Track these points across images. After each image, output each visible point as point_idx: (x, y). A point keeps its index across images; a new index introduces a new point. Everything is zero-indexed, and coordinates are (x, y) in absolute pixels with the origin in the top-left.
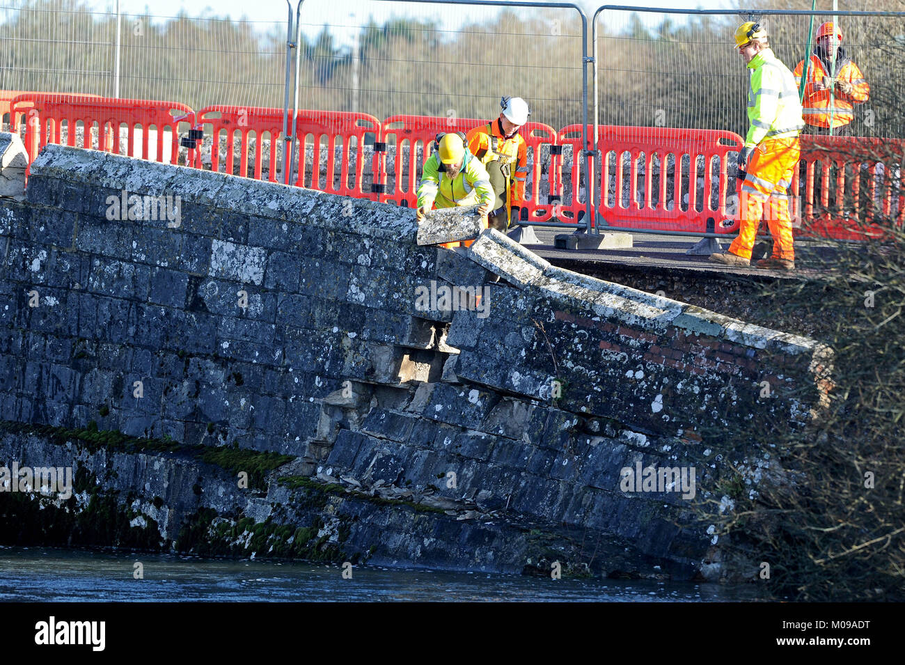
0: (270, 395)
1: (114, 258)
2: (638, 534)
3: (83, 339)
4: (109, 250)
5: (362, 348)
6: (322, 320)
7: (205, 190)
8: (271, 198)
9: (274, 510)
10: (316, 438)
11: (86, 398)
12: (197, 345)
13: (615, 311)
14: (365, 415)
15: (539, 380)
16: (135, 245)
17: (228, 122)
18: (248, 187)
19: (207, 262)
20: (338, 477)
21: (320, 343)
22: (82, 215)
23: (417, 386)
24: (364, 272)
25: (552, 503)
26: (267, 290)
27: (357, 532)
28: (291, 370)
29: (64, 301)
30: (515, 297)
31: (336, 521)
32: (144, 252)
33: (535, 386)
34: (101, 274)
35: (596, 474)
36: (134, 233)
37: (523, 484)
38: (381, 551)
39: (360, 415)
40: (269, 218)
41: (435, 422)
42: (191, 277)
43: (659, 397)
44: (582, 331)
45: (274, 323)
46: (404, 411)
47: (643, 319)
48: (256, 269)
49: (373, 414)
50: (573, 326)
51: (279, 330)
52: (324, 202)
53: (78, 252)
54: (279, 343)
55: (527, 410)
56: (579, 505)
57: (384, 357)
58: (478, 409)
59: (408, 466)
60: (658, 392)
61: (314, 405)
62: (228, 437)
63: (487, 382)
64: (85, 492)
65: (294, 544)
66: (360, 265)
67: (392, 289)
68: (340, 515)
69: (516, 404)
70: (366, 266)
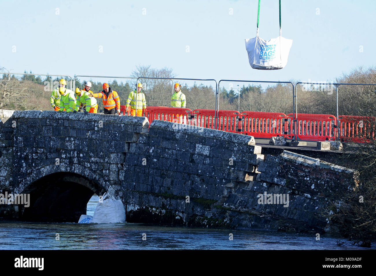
0: (211, 184)
1: (171, 149)
2: (308, 221)
3: (163, 170)
4: (170, 147)
5: (235, 172)
6: (225, 165)
7: (194, 131)
8: (211, 133)
9: (213, 214)
10: (223, 196)
11: (164, 185)
12: (192, 171)
13: (302, 162)
14: (236, 190)
15: (282, 180)
16: (176, 145)
17: (200, 113)
18: (205, 130)
19: (195, 150)
20: (229, 206)
21: (224, 171)
22: (163, 138)
23: (250, 182)
24: (235, 152)
25: (285, 212)
26: (210, 157)
27: (234, 220)
28: (217, 178)
29: (158, 160)
30: (275, 158)
31: (229, 217)
32: (179, 147)
33: (281, 182)
34: (168, 153)
35: (297, 205)
36: (176, 142)
37: (278, 207)
38: (240, 225)
39: (235, 189)
40: (211, 138)
41: (255, 191)
42: (191, 154)
43: (313, 185)
44: (293, 167)
45: (212, 166)
46: (246, 188)
47: (309, 164)
48: (208, 151)
49: (238, 189)
50: (291, 166)
51: (214, 168)
52: (225, 134)
53: (162, 147)
54: (214, 171)
55: (279, 188)
56: (292, 213)
57: (241, 175)
58: (266, 188)
59: (247, 203)
60: (313, 183)
61: (223, 187)
62: (201, 195)
63: (268, 181)
64: (164, 210)
65: (218, 223)
66: (234, 150)
67: (243, 157)
68: (230, 216)
69: (276, 187)
70: (236, 151)
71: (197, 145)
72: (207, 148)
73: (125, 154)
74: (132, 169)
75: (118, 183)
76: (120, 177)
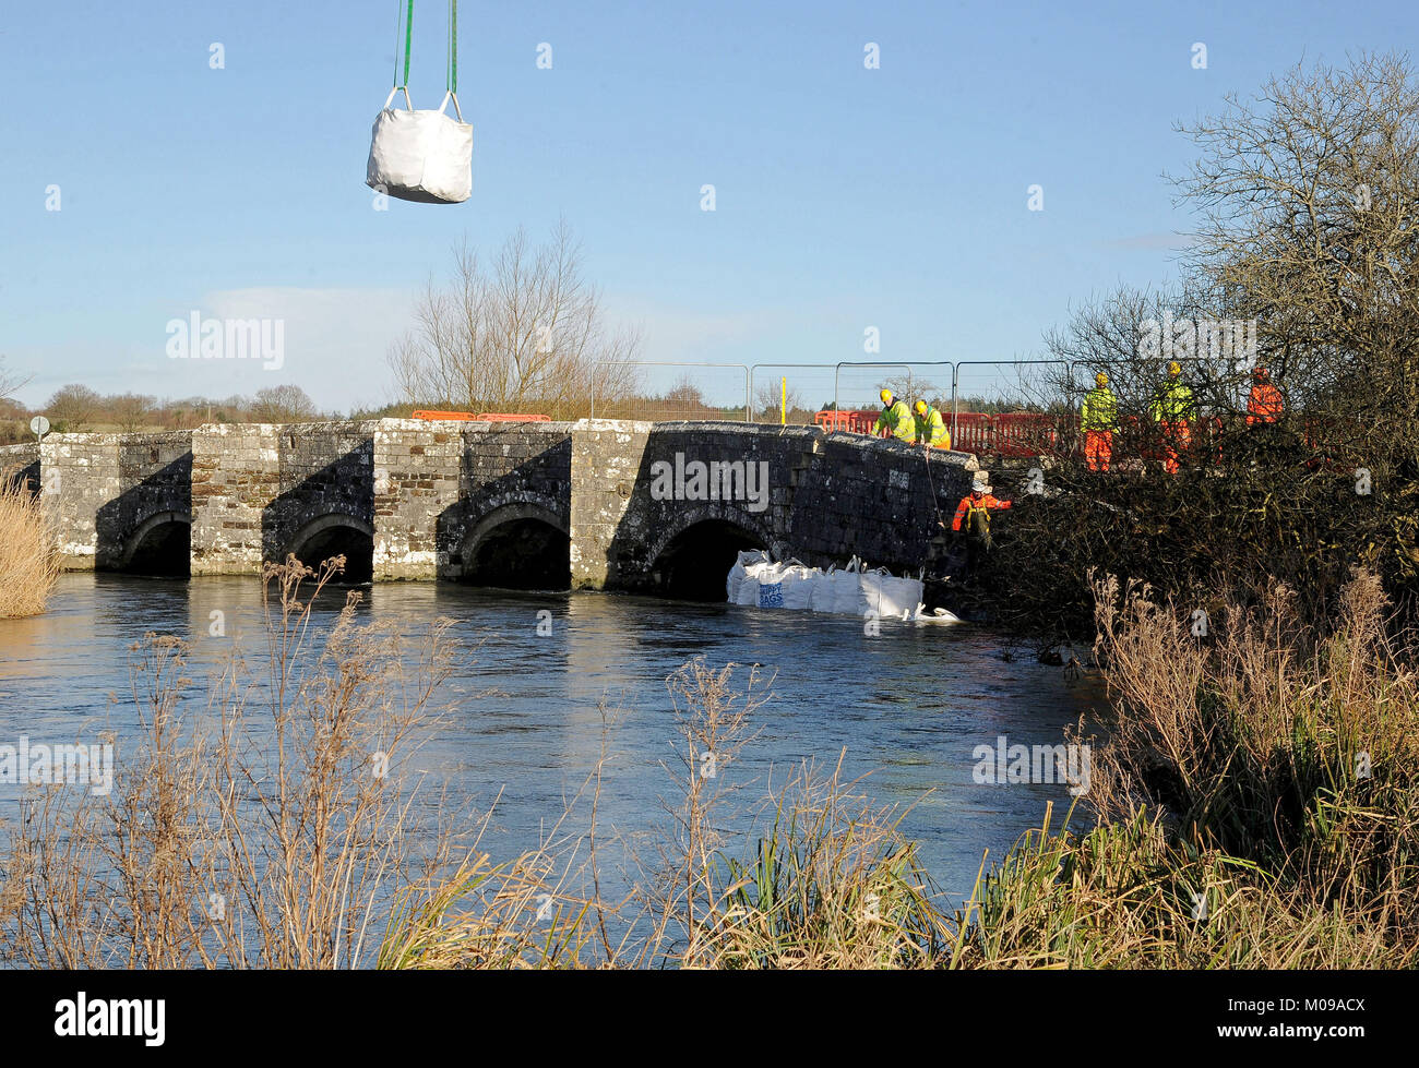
0: (911, 539)
1: (855, 479)
3: (844, 515)
4: (853, 475)
6: (930, 505)
7: (887, 448)
10: (929, 559)
12: (884, 517)
16: (862, 473)
19: (888, 480)
21: (930, 515)
22: (844, 461)
24: (946, 482)
26: (910, 492)
28: (919, 527)
29: (837, 498)
32: (865, 476)
34: (850, 486)
36: (862, 468)
39: (948, 548)
40: (911, 459)
42: (882, 487)
45: (913, 507)
48: (906, 482)
49: (952, 548)
51: (914, 510)
53: (842, 476)
54: (914, 516)
61: (928, 544)
62: (896, 558)
66: (945, 479)
67: (957, 490)
70: (947, 480)
71: (891, 472)
72: (905, 476)
73: (792, 488)
74: (802, 513)
75: (783, 537)
76: (787, 527)
